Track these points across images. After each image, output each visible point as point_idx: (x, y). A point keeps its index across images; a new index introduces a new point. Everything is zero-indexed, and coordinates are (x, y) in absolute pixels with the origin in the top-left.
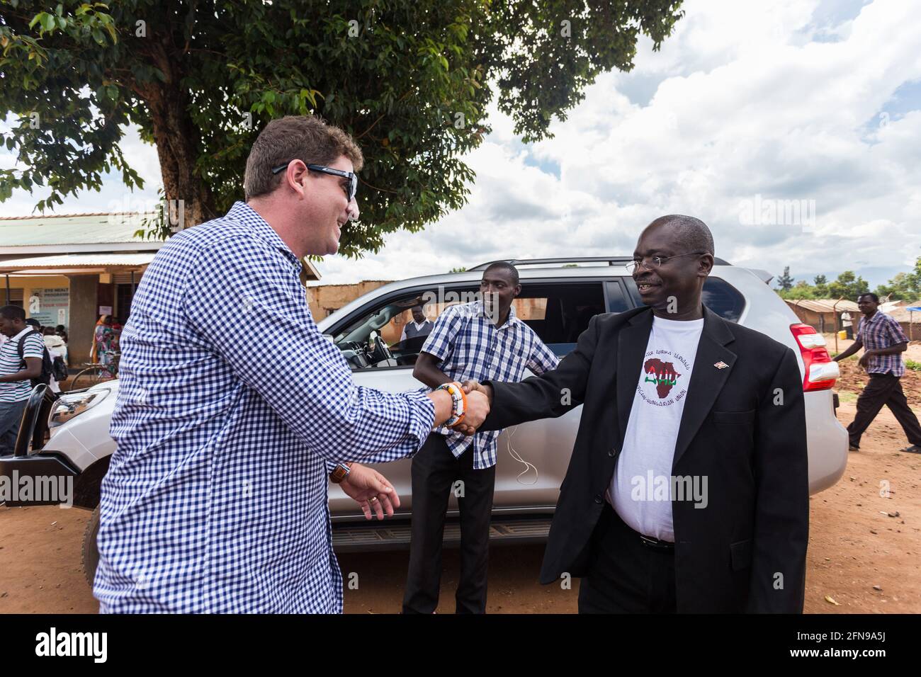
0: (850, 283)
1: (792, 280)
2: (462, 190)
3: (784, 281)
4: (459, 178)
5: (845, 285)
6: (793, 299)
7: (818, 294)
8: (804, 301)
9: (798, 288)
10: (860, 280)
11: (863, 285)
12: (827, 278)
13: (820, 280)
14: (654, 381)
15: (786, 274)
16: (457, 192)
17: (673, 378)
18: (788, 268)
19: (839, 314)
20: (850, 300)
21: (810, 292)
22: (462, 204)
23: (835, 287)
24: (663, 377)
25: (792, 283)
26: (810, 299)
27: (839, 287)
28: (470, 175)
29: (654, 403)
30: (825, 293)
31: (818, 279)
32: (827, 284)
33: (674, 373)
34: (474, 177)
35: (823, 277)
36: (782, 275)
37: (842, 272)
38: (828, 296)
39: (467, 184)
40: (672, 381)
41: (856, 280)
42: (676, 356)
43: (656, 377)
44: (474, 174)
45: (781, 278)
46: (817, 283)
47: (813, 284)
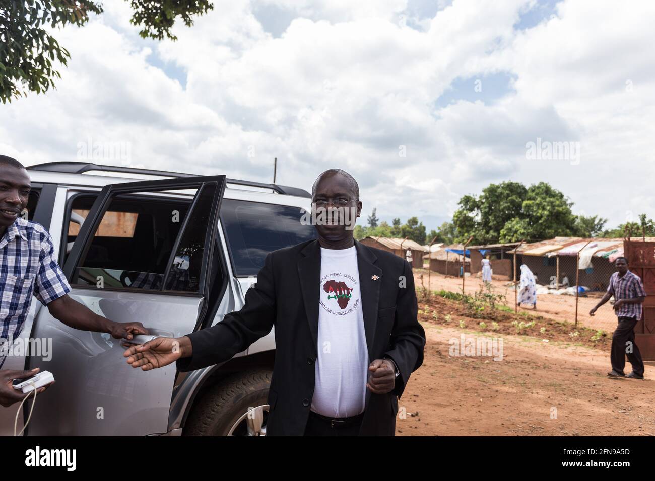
0: (415, 226)
1: (378, 220)
2: (49, 70)
3: (372, 220)
4: (46, 55)
5: (411, 228)
6: (376, 236)
7: (394, 234)
8: (383, 238)
9: (381, 227)
10: (421, 224)
11: (422, 229)
12: (401, 221)
13: (397, 222)
14: (335, 297)
15: (374, 215)
16: (42, 71)
17: (348, 293)
18: (375, 210)
19: (405, 251)
20: (414, 240)
21: (389, 231)
22: (47, 87)
23: (405, 229)
24: (340, 293)
25: (377, 223)
26: (388, 238)
27: (408, 229)
28: (63, 55)
29: (338, 314)
30: (398, 233)
31: (395, 220)
32: (400, 226)
33: (348, 289)
34: (67, 59)
35: (399, 220)
36: (371, 215)
37: (411, 217)
38: (399, 236)
39: (56, 65)
40: (348, 295)
41: (419, 224)
42: (346, 276)
43: (335, 294)
44: (68, 55)
45: (370, 218)
46: (394, 224)
47: (391, 224)
